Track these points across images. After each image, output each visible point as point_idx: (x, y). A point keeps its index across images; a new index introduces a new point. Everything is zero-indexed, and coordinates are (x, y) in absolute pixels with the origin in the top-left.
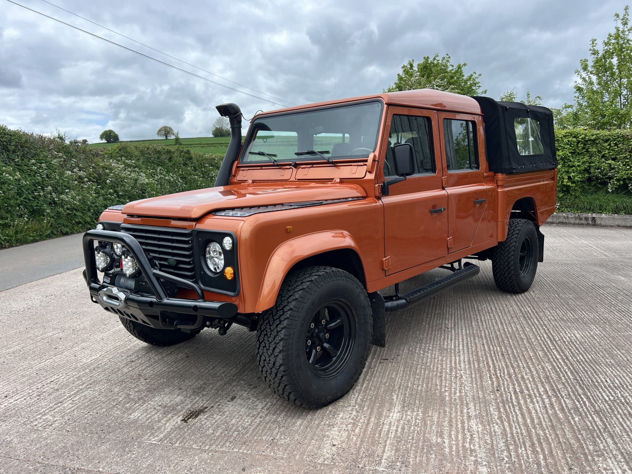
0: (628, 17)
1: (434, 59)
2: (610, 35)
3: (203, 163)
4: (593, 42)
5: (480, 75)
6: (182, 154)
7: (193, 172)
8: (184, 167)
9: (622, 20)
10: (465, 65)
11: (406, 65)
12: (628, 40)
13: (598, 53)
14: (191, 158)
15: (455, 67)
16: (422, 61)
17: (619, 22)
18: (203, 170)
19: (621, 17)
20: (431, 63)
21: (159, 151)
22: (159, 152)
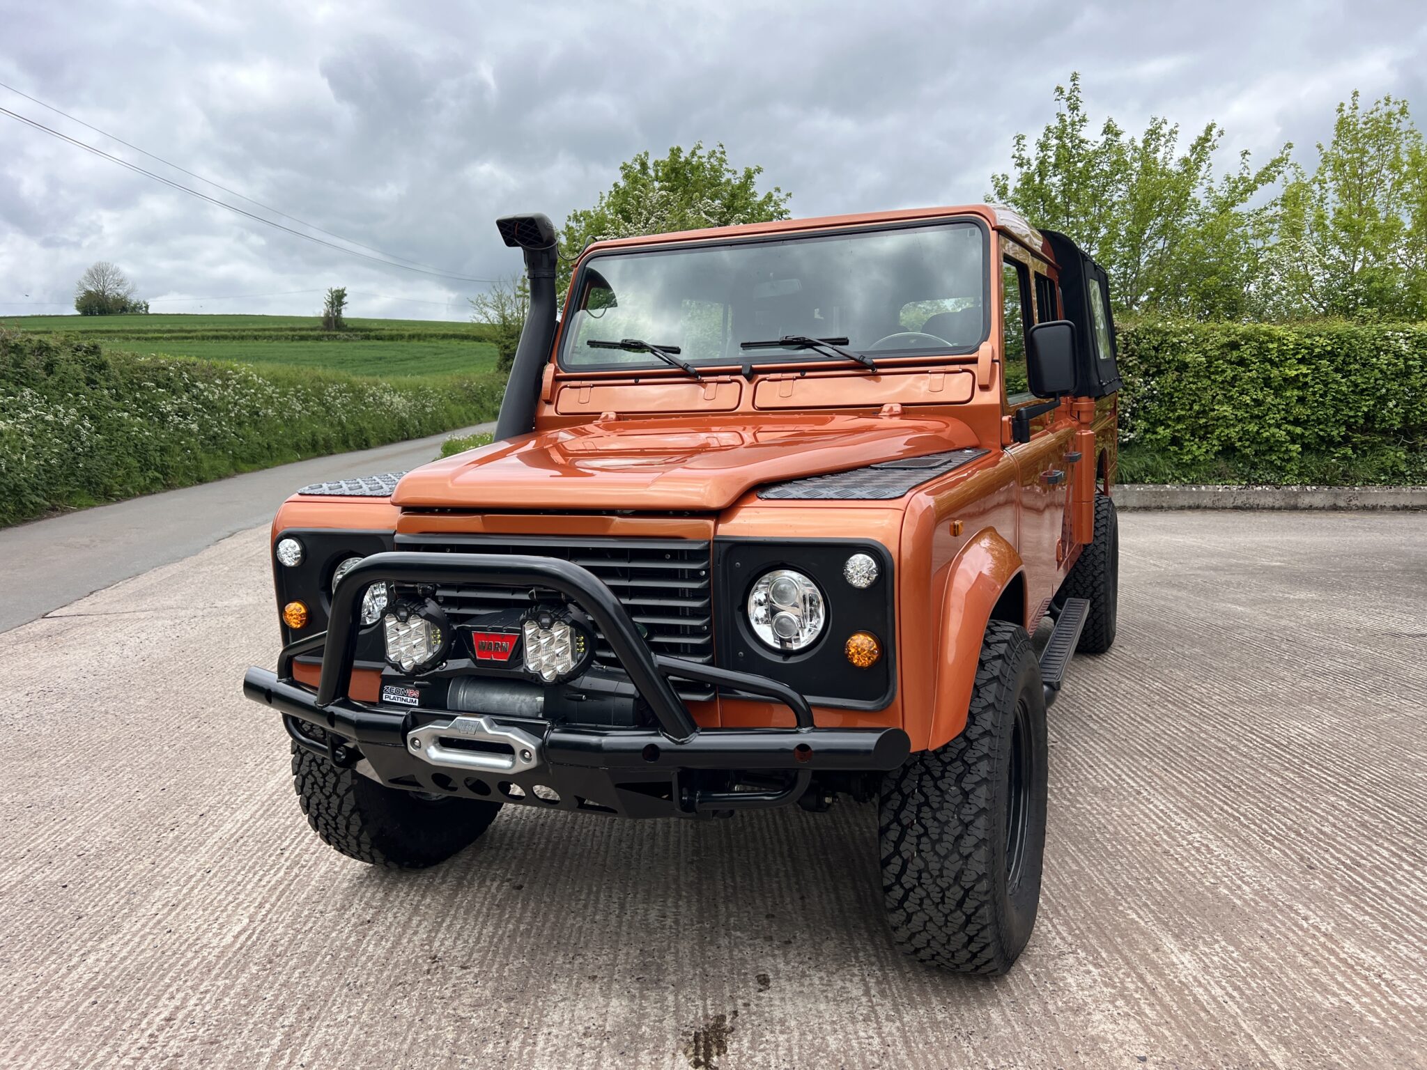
0: (1079, 95)
1: (693, 154)
2: (1048, 129)
3: (137, 379)
4: (1018, 141)
5: (789, 195)
6: (80, 354)
7: (113, 402)
8: (88, 390)
9: (1068, 99)
10: (759, 170)
11: (629, 163)
12: (1082, 141)
13: (1028, 163)
14: (102, 366)
15: (741, 174)
16: (665, 157)
17: (1064, 103)
18: (138, 395)
19: (1067, 94)
20: (688, 162)
21: (16, 345)
22: (16, 349)
